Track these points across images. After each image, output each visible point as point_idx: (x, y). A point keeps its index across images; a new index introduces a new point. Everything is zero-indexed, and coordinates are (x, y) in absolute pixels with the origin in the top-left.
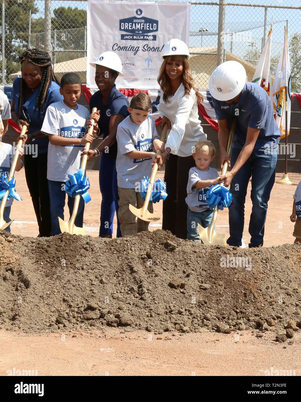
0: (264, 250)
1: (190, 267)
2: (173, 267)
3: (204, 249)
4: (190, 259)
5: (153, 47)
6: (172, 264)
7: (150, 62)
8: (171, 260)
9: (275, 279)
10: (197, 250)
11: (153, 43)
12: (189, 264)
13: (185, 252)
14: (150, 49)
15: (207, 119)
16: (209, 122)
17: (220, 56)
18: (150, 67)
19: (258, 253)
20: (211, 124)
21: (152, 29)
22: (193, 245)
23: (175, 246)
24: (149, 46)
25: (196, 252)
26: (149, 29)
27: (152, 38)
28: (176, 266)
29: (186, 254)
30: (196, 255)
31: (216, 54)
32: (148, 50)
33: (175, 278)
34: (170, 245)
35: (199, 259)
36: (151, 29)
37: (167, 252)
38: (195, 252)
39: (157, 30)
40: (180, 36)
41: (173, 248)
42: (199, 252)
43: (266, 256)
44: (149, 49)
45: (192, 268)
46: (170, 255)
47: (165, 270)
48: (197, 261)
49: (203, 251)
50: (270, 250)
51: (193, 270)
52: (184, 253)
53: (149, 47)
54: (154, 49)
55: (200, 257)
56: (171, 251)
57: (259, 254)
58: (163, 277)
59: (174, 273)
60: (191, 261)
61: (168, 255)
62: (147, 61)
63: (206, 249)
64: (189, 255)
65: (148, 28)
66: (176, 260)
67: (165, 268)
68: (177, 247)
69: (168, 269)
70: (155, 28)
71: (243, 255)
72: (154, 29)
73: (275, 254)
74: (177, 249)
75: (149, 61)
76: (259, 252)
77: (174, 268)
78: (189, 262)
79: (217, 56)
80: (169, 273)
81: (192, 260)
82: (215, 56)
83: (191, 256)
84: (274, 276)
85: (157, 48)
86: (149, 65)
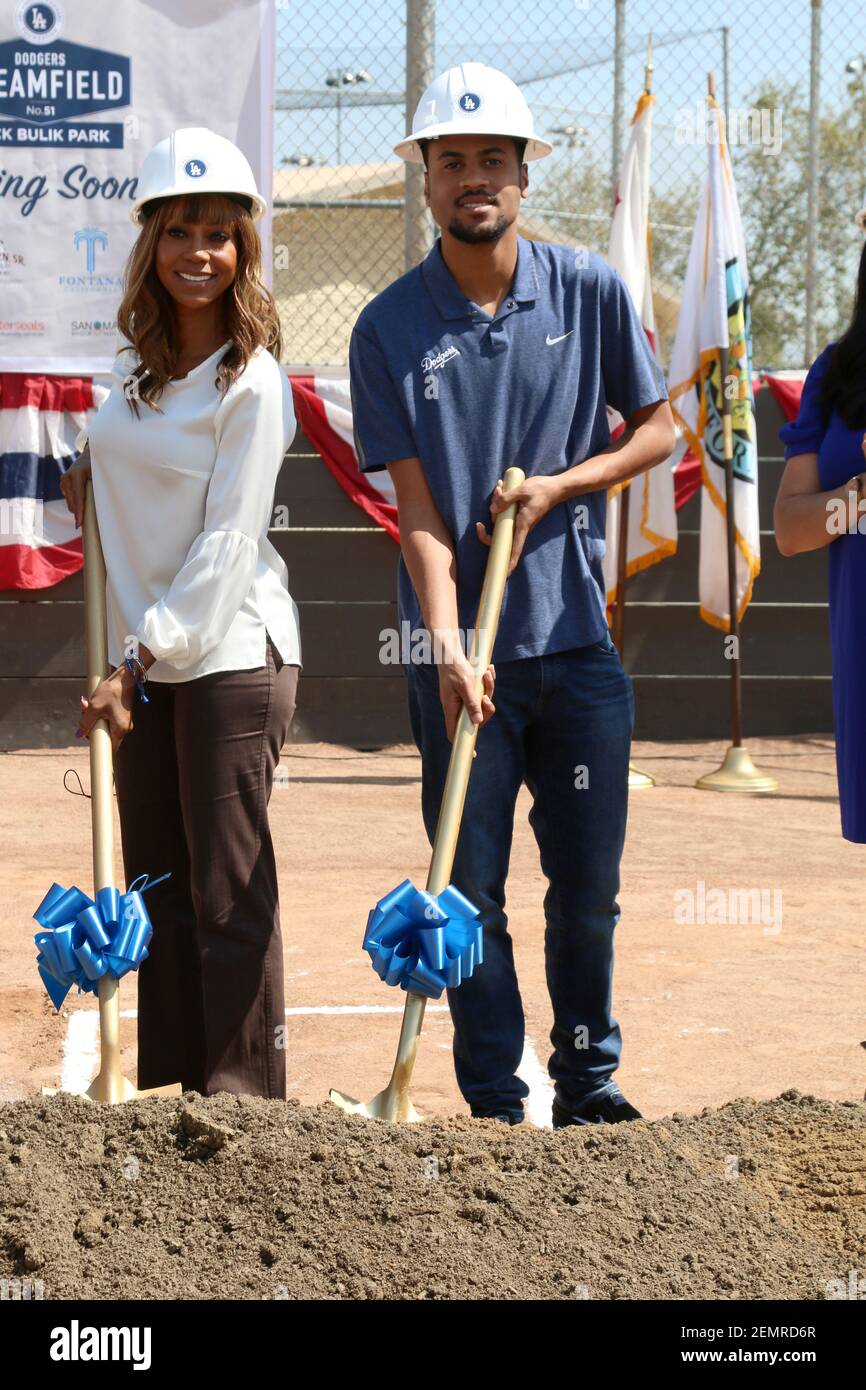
0: (635, 1137)
1: (292, 1229)
2: (214, 1233)
3: (356, 1138)
4: (294, 1192)
5: (111, 180)
6: (206, 1219)
7: (98, 246)
8: (204, 1202)
9: (693, 1271)
10: (326, 1149)
11: (110, 161)
12: (288, 1216)
13: (270, 1161)
14: (94, 187)
15: (366, 503)
16: (377, 516)
17: (417, 219)
18: (99, 269)
19: (608, 1147)
20: (388, 527)
21: (102, 97)
22: (304, 1125)
23: (221, 1134)
24: (89, 176)
25: (322, 1159)
26: (86, 96)
27: (104, 136)
28: (228, 1229)
29: (272, 1168)
30: (318, 1169)
31: (399, 207)
32: (89, 193)
33: (224, 1287)
34: (200, 1128)
35: (336, 1190)
36: (97, 96)
37: (185, 1163)
38: (316, 1157)
39: (125, 101)
40: (234, 127)
41: (213, 1140)
42: (336, 1155)
43: (649, 1161)
44: (91, 188)
45: (305, 1237)
46: (201, 1175)
47: (177, 1251)
48: (326, 1202)
49: (354, 1151)
50: (665, 1134)
51: (307, 1245)
52: (265, 1162)
53: (92, 180)
54: (116, 189)
55: (339, 1182)
56: (204, 1158)
57: (612, 1156)
58: (168, 1288)
59: (219, 1266)
60: (297, 1203)
61: (188, 1178)
62: (83, 244)
63: (368, 1139)
64: (291, 1173)
65: (85, 91)
66: (228, 1201)
67: (177, 1243)
68: (231, 1138)
69: (191, 1248)
70: (115, 92)
71: (539, 1162)
72: (112, 96)
73: (689, 1152)
74: (232, 1146)
75: (91, 242)
76: (614, 1143)
77: (220, 1238)
78: (289, 1208)
79: (404, 216)
80: (196, 1264)
81: (301, 1198)
82: (397, 212)
83: (299, 1177)
84: (688, 1259)
85: (127, 182)
86: (91, 260)
